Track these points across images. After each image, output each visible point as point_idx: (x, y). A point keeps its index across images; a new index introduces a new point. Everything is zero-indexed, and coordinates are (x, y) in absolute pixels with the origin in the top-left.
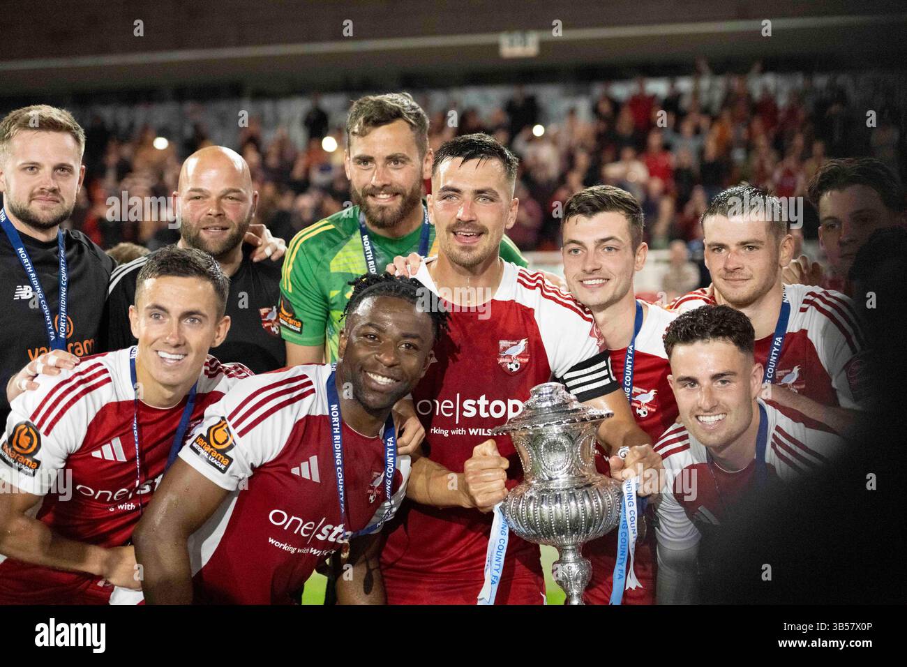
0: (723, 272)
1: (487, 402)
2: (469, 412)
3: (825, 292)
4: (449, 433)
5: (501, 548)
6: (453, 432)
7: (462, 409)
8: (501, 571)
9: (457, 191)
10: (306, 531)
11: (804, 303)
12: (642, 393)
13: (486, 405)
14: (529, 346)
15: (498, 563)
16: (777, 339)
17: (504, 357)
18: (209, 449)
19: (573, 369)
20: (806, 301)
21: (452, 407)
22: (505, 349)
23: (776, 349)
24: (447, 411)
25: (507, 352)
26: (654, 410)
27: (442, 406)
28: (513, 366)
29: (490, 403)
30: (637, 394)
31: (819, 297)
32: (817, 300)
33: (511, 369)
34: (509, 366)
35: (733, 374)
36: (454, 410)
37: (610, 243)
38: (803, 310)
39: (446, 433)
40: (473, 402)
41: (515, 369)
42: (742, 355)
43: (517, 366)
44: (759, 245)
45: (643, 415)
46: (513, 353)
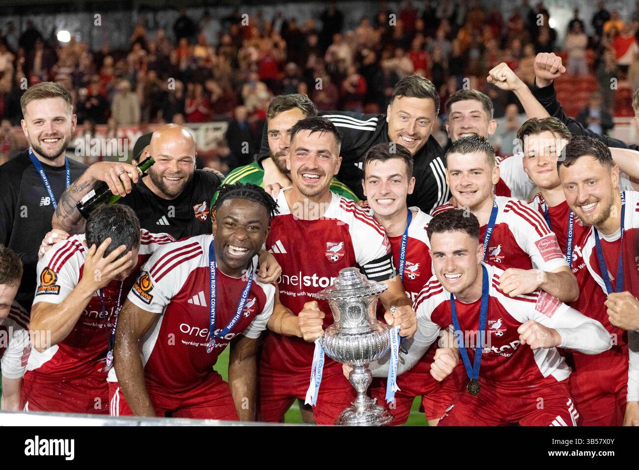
0: (459, 187)
1: (317, 278)
2: (307, 283)
3: (519, 202)
4: (296, 295)
5: (320, 365)
6: (298, 295)
7: (303, 281)
8: (321, 379)
9: (307, 150)
10: (202, 334)
11: (506, 206)
12: (411, 265)
13: (317, 280)
14: (345, 247)
15: (319, 374)
16: (489, 229)
17: (329, 252)
18: (141, 291)
19: (370, 263)
20: (507, 206)
21: (297, 279)
22: (330, 247)
23: (488, 235)
24: (294, 282)
25: (331, 250)
26: (419, 275)
27: (291, 279)
28: (334, 258)
29: (319, 279)
30: (408, 266)
31: (515, 204)
32: (515, 207)
33: (333, 260)
34: (332, 258)
35: (466, 251)
36: (298, 281)
37: (396, 178)
38: (506, 211)
39: (294, 295)
40: (309, 278)
41: (335, 260)
42: (471, 239)
43: (337, 258)
44: (481, 171)
45: (413, 278)
46: (335, 250)
